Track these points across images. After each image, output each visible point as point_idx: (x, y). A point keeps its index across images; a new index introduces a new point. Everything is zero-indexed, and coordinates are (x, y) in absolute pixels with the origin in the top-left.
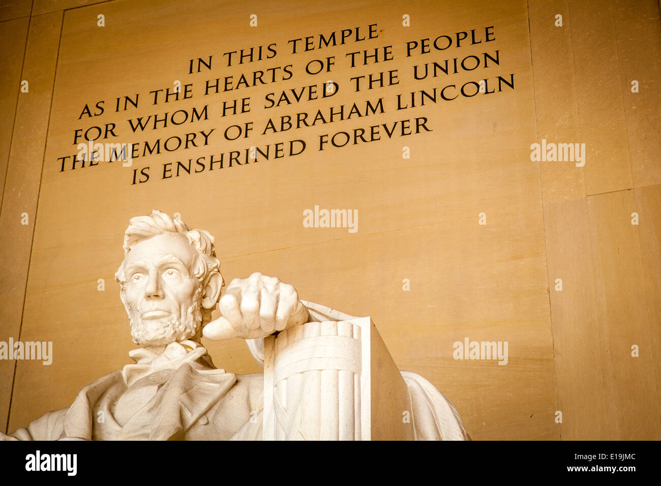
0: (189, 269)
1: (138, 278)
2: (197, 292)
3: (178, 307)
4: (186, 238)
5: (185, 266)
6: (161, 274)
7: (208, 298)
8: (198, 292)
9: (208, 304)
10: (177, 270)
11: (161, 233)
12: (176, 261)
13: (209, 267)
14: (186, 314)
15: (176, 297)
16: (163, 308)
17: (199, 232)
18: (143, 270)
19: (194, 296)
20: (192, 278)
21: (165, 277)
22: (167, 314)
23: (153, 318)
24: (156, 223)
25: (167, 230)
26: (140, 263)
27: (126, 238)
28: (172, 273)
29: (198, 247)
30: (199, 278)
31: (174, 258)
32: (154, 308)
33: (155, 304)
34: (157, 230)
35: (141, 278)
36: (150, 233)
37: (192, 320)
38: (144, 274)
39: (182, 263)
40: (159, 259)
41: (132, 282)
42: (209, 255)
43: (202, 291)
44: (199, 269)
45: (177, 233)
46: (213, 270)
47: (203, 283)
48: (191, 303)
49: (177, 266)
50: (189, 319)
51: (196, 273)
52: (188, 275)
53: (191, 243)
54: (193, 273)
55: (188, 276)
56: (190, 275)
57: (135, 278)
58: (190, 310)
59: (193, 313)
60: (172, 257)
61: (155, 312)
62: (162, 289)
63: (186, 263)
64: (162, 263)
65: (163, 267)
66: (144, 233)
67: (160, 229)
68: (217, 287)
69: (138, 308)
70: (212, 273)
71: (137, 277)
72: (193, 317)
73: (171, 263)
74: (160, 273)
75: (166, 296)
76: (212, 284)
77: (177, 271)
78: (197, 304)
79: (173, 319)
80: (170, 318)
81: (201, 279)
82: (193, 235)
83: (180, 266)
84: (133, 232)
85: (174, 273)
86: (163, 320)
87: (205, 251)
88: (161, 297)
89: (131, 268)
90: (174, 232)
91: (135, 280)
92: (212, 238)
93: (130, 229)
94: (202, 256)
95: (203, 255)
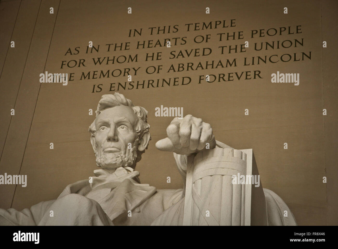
0: (133, 126)
2: (136, 140)
3: (125, 147)
4: (133, 110)
5: (131, 125)
6: (117, 128)
7: (141, 145)
8: (137, 140)
9: (141, 149)
11: (119, 105)
12: (127, 121)
13: (144, 127)
14: (129, 152)
16: (117, 147)
17: (140, 108)
18: (107, 124)
19: (135, 143)
20: (134, 132)
21: (120, 130)
22: (118, 150)
23: (111, 152)
24: (116, 98)
25: (123, 104)
26: (106, 120)
27: (99, 105)
28: (123, 128)
29: (139, 115)
30: (138, 133)
32: (112, 146)
33: (113, 144)
34: (117, 103)
35: (105, 129)
36: (113, 104)
37: (132, 156)
38: (107, 127)
39: (130, 123)
40: (117, 119)
41: (99, 131)
42: (145, 121)
43: (139, 141)
44: (139, 128)
45: (128, 107)
46: (146, 130)
47: (140, 136)
48: (133, 146)
50: (130, 155)
51: (137, 129)
52: (132, 130)
53: (135, 112)
54: (135, 129)
55: (132, 131)
56: (133, 130)
57: (102, 128)
58: (131, 150)
59: (133, 152)
60: (125, 118)
61: (112, 148)
62: (117, 136)
63: (132, 123)
64: (118, 121)
65: (119, 124)
66: (110, 104)
67: (119, 103)
68: (147, 139)
69: (102, 146)
70: (145, 131)
71: (103, 128)
72: (132, 154)
73: (124, 122)
74: (117, 127)
75: (119, 140)
76: (145, 138)
77: (126, 127)
78: (135, 147)
79: (121, 154)
80: (120, 152)
81: (139, 134)
82: (137, 109)
83: (128, 124)
84: (103, 102)
85: (125, 128)
86: (116, 153)
87: (142, 118)
88: (116, 140)
89: (100, 122)
90: (126, 105)
91: (101, 130)
92: (147, 112)
93: (101, 101)
94: (140, 121)
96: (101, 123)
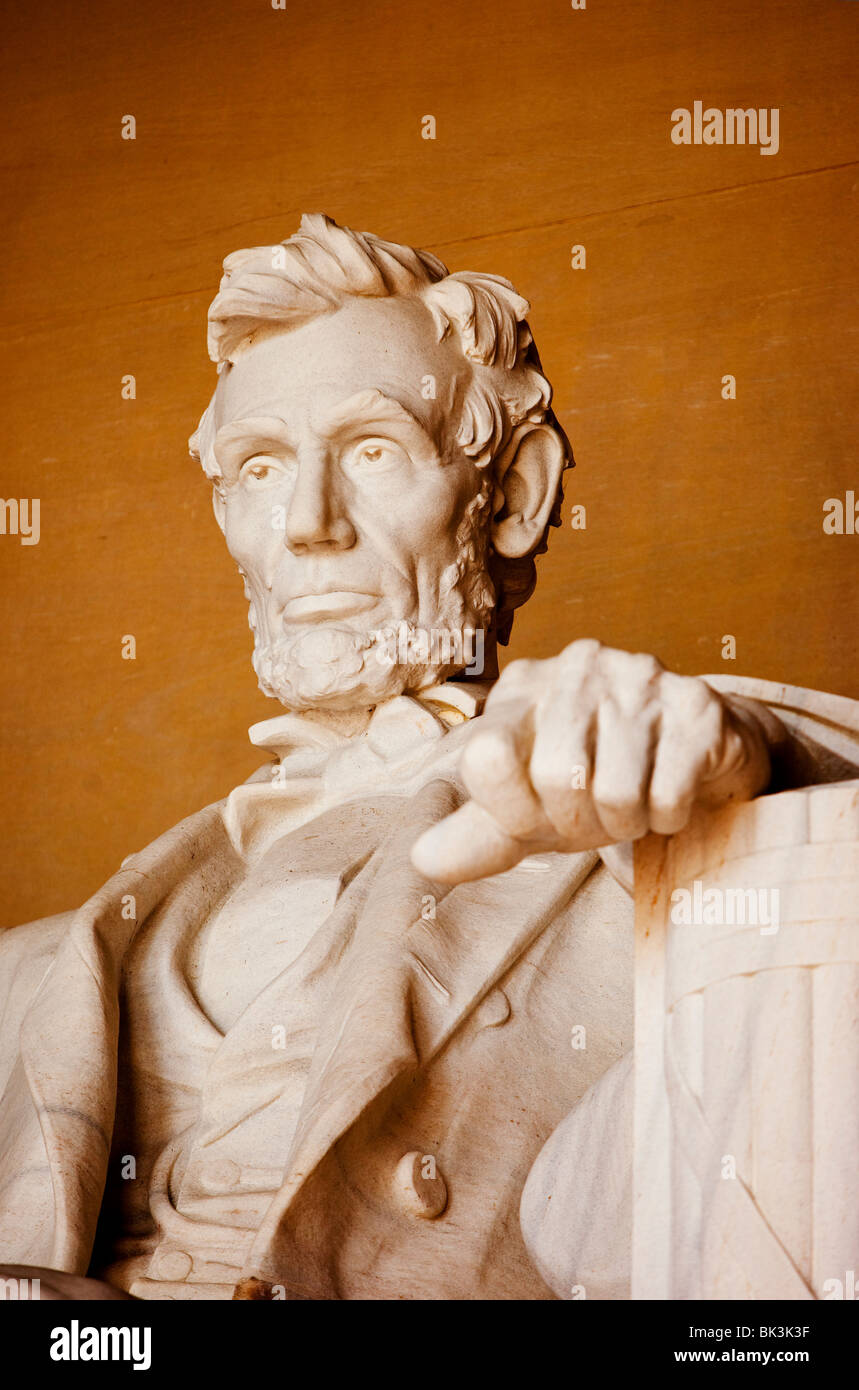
0: (437, 429)
1: (263, 473)
2: (470, 510)
3: (405, 573)
4: (423, 316)
5: (423, 426)
6: (340, 457)
7: (513, 520)
8: (476, 508)
9: (515, 541)
10: (396, 441)
11: (334, 307)
12: (391, 412)
13: (512, 411)
14: (437, 592)
15: (397, 540)
16: (351, 583)
17: (470, 286)
18: (272, 446)
19: (463, 526)
20: (450, 463)
21: (355, 465)
22: (367, 600)
23: (321, 617)
24: (312, 270)
25: (356, 293)
26: (268, 426)
27: (214, 331)
28: (378, 453)
29: (466, 342)
30: (476, 458)
31: (382, 402)
32: (321, 585)
33: (326, 568)
34: (318, 298)
35: (270, 471)
36: (295, 313)
37: (459, 610)
38: (281, 459)
39: (410, 419)
40: (331, 412)
41: (242, 485)
42: (509, 367)
43: (490, 502)
44: (475, 428)
45: (390, 301)
46: (525, 420)
47: (492, 471)
48: (454, 550)
49: (393, 429)
50: (446, 608)
51: (463, 441)
52: (434, 454)
53: (440, 332)
54: (454, 442)
55: (434, 460)
56: (440, 454)
57: (251, 472)
58: (449, 576)
59: (461, 586)
60: (374, 400)
61: (327, 597)
62: (344, 515)
63: (426, 412)
64: (340, 423)
65: (344, 436)
66: (273, 315)
67: (330, 293)
68: (544, 474)
69: (269, 582)
70: (523, 431)
71: (257, 470)
72: (460, 602)
73: (371, 421)
74: (336, 454)
75: (362, 537)
76: (528, 469)
77: (395, 447)
78: (471, 550)
79: (389, 616)
80: (380, 611)
81: (485, 461)
82: (449, 299)
83: (404, 428)
84: (231, 311)
85: (384, 455)
86: (355, 622)
87: (496, 354)
88: (344, 544)
89: (235, 440)
90: (377, 296)
91: (252, 479)
92: (518, 305)
93: (225, 301)
94: (483, 377)
95: (488, 369)
96: (240, 443)
